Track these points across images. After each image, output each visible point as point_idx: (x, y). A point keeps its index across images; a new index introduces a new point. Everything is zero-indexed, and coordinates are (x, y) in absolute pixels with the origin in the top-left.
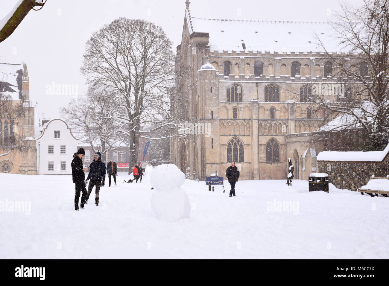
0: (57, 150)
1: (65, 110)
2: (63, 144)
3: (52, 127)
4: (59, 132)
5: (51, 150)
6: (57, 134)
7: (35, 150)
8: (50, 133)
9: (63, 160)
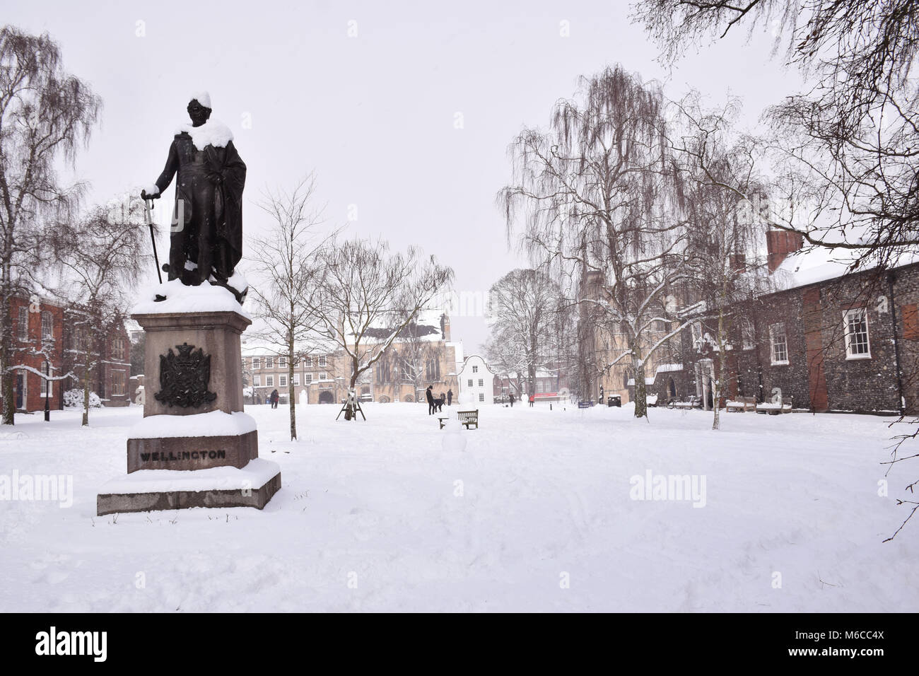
0: (476, 383)
1: (483, 346)
2: (481, 378)
3: (471, 363)
4: (477, 367)
5: (470, 383)
6: (475, 369)
7: (457, 383)
8: (469, 368)
9: (481, 392)
